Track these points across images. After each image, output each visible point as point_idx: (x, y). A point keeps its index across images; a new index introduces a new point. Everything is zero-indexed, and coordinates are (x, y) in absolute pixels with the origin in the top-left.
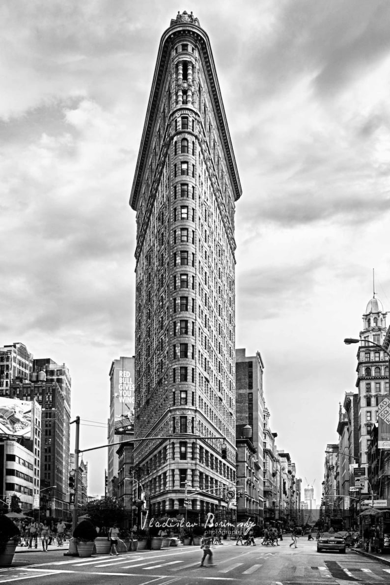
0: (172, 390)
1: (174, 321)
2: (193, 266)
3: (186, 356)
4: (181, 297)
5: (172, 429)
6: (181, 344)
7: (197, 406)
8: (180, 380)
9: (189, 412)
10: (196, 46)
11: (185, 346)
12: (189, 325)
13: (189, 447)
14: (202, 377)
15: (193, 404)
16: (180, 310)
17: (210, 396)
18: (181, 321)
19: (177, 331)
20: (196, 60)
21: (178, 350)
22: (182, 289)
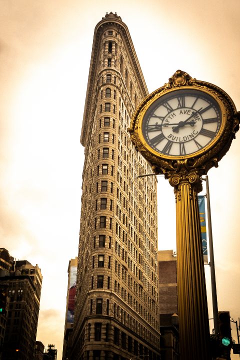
0: (90, 275)
1: (95, 217)
2: (112, 175)
3: (104, 246)
4: (102, 199)
5: (90, 310)
6: (100, 236)
7: (113, 290)
8: (97, 266)
9: (105, 295)
10: (119, 32)
11: (103, 237)
12: (107, 220)
13: (103, 328)
14: (119, 265)
15: (108, 288)
16: (100, 208)
17: (129, 283)
18: (101, 217)
19: (97, 225)
20: (118, 40)
21: (97, 240)
22: (102, 192)
